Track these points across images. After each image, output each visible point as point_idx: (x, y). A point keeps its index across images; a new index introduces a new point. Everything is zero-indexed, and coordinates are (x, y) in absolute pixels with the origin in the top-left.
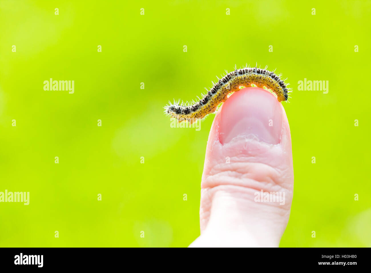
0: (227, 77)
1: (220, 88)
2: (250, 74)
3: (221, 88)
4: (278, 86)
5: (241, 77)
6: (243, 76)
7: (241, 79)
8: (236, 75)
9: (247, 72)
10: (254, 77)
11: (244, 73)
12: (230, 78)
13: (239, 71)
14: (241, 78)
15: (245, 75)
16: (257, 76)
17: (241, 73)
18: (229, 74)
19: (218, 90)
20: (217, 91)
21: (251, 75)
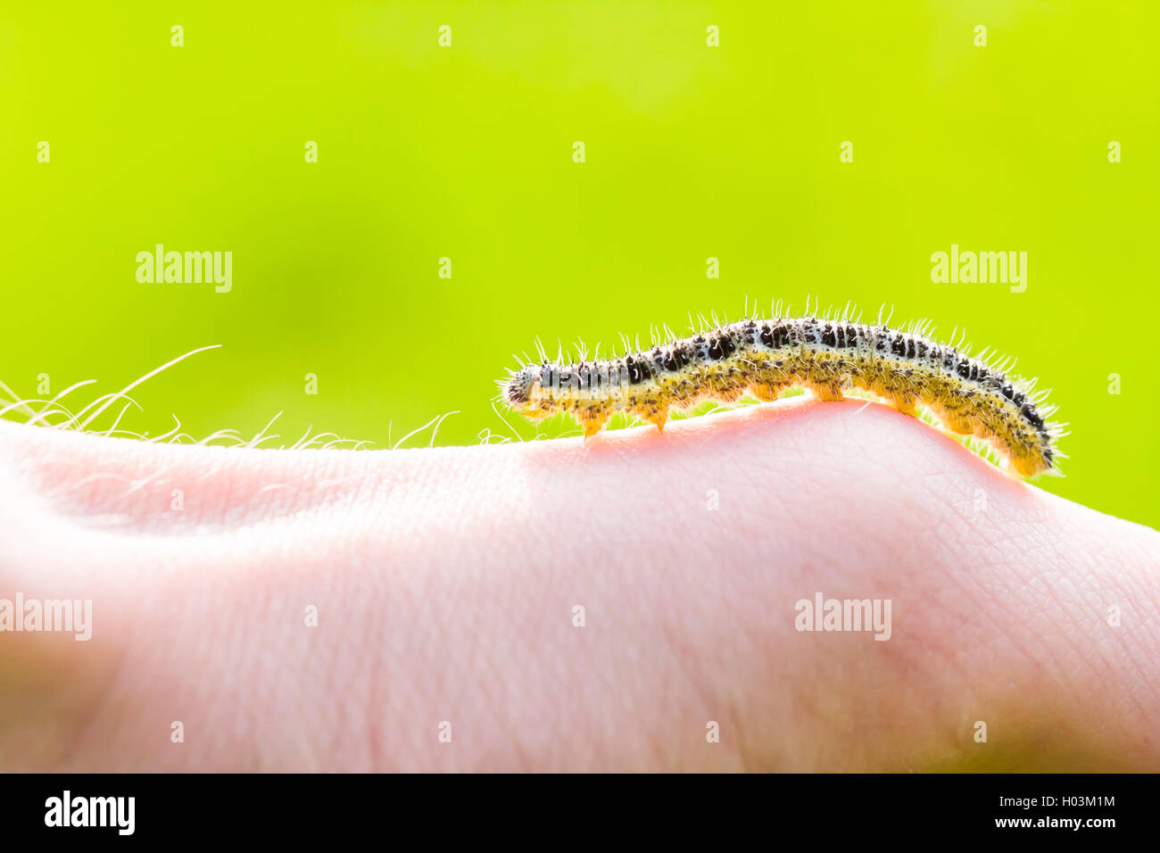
0: (845, 330)
1: (796, 345)
2: (932, 367)
3: (798, 348)
4: (1023, 428)
5: (898, 366)
6: (905, 364)
7: (893, 374)
8: (880, 347)
9: (922, 355)
10: (946, 384)
11: (911, 355)
12: (853, 344)
13: (893, 334)
14: (894, 368)
15: (914, 363)
16: (955, 387)
17: (898, 348)
18: (855, 326)
19: (787, 346)
20: (779, 348)
21: (933, 371)
